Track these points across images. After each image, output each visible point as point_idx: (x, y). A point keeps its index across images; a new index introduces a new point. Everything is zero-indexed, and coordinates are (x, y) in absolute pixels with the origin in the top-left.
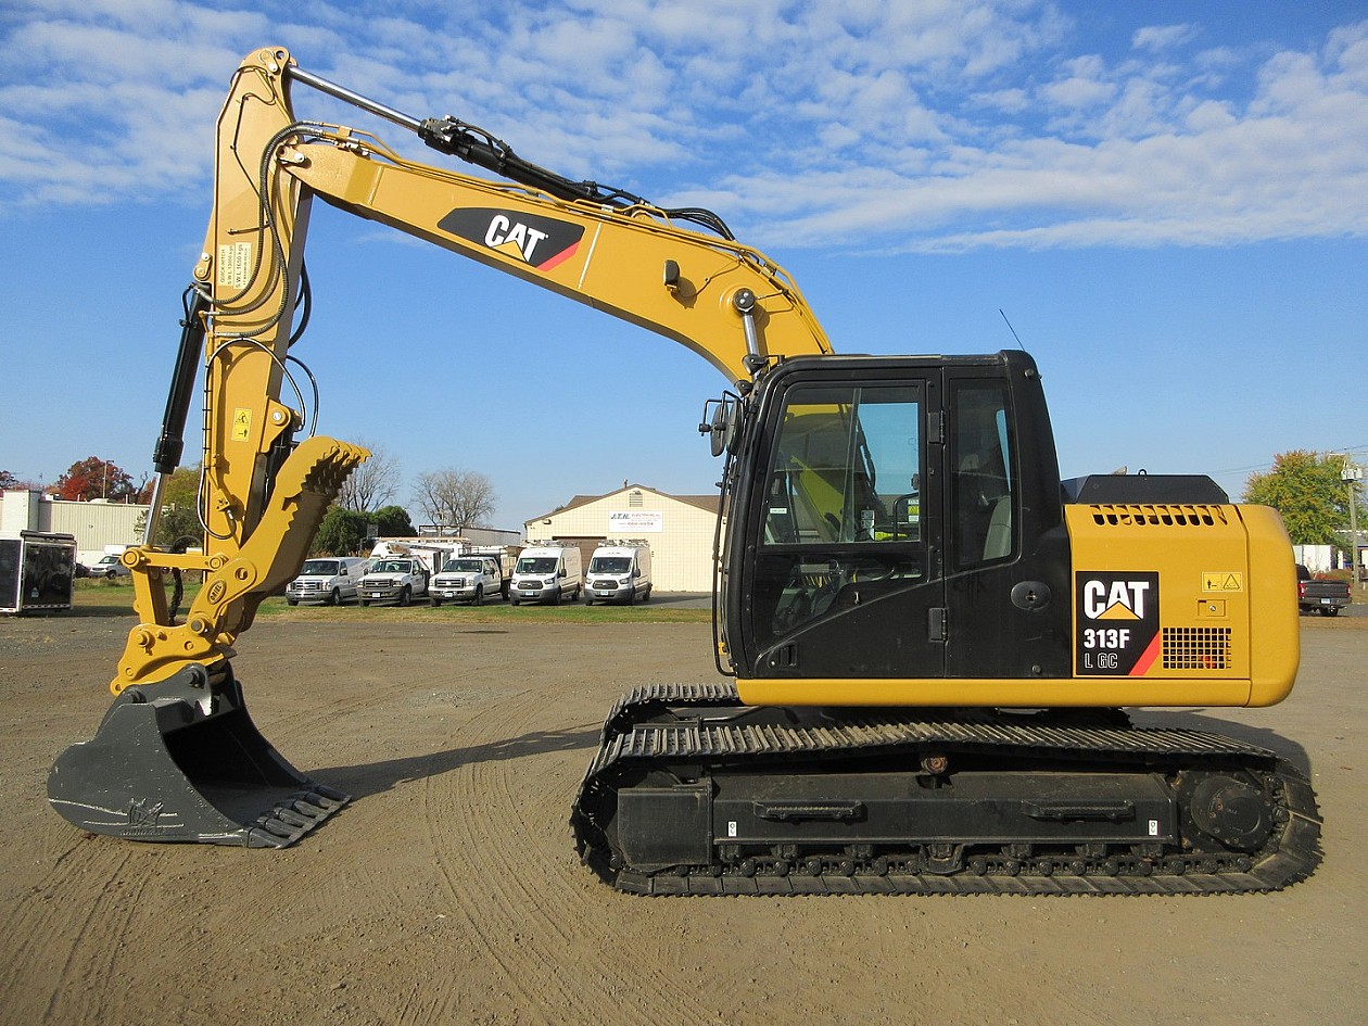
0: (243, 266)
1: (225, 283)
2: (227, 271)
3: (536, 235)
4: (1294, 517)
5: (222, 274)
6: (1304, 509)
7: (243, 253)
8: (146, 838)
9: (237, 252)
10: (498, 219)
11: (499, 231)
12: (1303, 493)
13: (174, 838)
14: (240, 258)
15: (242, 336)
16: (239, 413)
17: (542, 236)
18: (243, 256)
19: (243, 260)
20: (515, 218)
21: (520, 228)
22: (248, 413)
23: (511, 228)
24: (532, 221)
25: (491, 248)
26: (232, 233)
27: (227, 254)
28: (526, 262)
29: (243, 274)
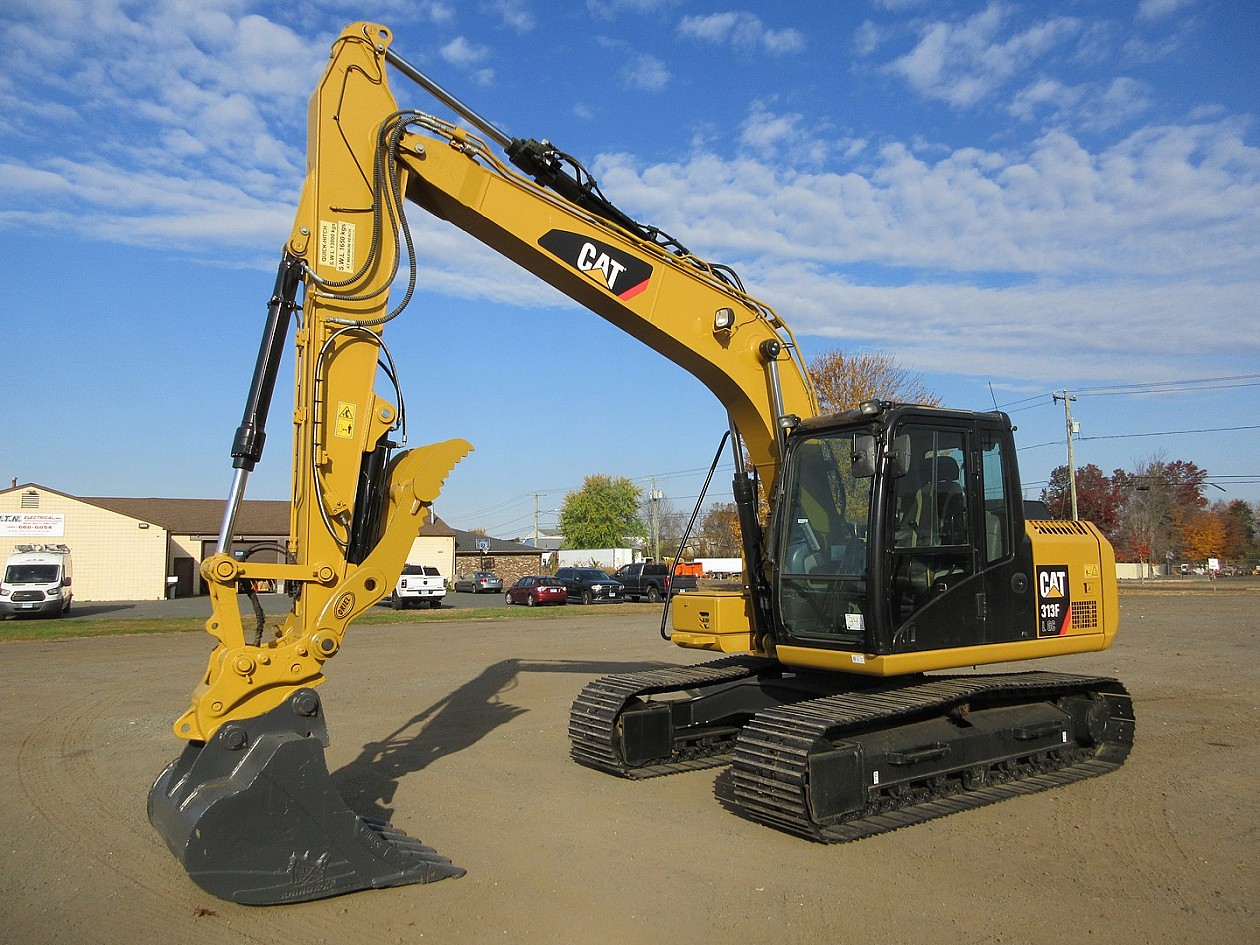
0: (346, 248)
1: (327, 263)
2: (329, 250)
3: (618, 267)
4: (596, 527)
5: (324, 252)
6: (604, 520)
7: (346, 233)
8: (313, 896)
9: (340, 231)
10: (587, 246)
11: (588, 258)
12: (603, 508)
13: (344, 889)
14: (343, 239)
15: (359, 324)
16: (342, 407)
17: (622, 268)
18: (346, 236)
19: (346, 240)
20: (602, 248)
21: (604, 258)
22: (352, 408)
23: (598, 256)
24: (615, 254)
25: (582, 272)
26: (334, 210)
27: (329, 233)
28: (609, 290)
29: (346, 256)
